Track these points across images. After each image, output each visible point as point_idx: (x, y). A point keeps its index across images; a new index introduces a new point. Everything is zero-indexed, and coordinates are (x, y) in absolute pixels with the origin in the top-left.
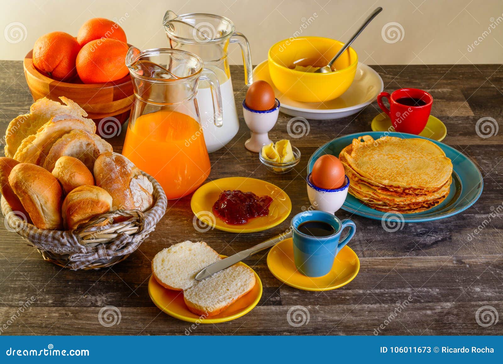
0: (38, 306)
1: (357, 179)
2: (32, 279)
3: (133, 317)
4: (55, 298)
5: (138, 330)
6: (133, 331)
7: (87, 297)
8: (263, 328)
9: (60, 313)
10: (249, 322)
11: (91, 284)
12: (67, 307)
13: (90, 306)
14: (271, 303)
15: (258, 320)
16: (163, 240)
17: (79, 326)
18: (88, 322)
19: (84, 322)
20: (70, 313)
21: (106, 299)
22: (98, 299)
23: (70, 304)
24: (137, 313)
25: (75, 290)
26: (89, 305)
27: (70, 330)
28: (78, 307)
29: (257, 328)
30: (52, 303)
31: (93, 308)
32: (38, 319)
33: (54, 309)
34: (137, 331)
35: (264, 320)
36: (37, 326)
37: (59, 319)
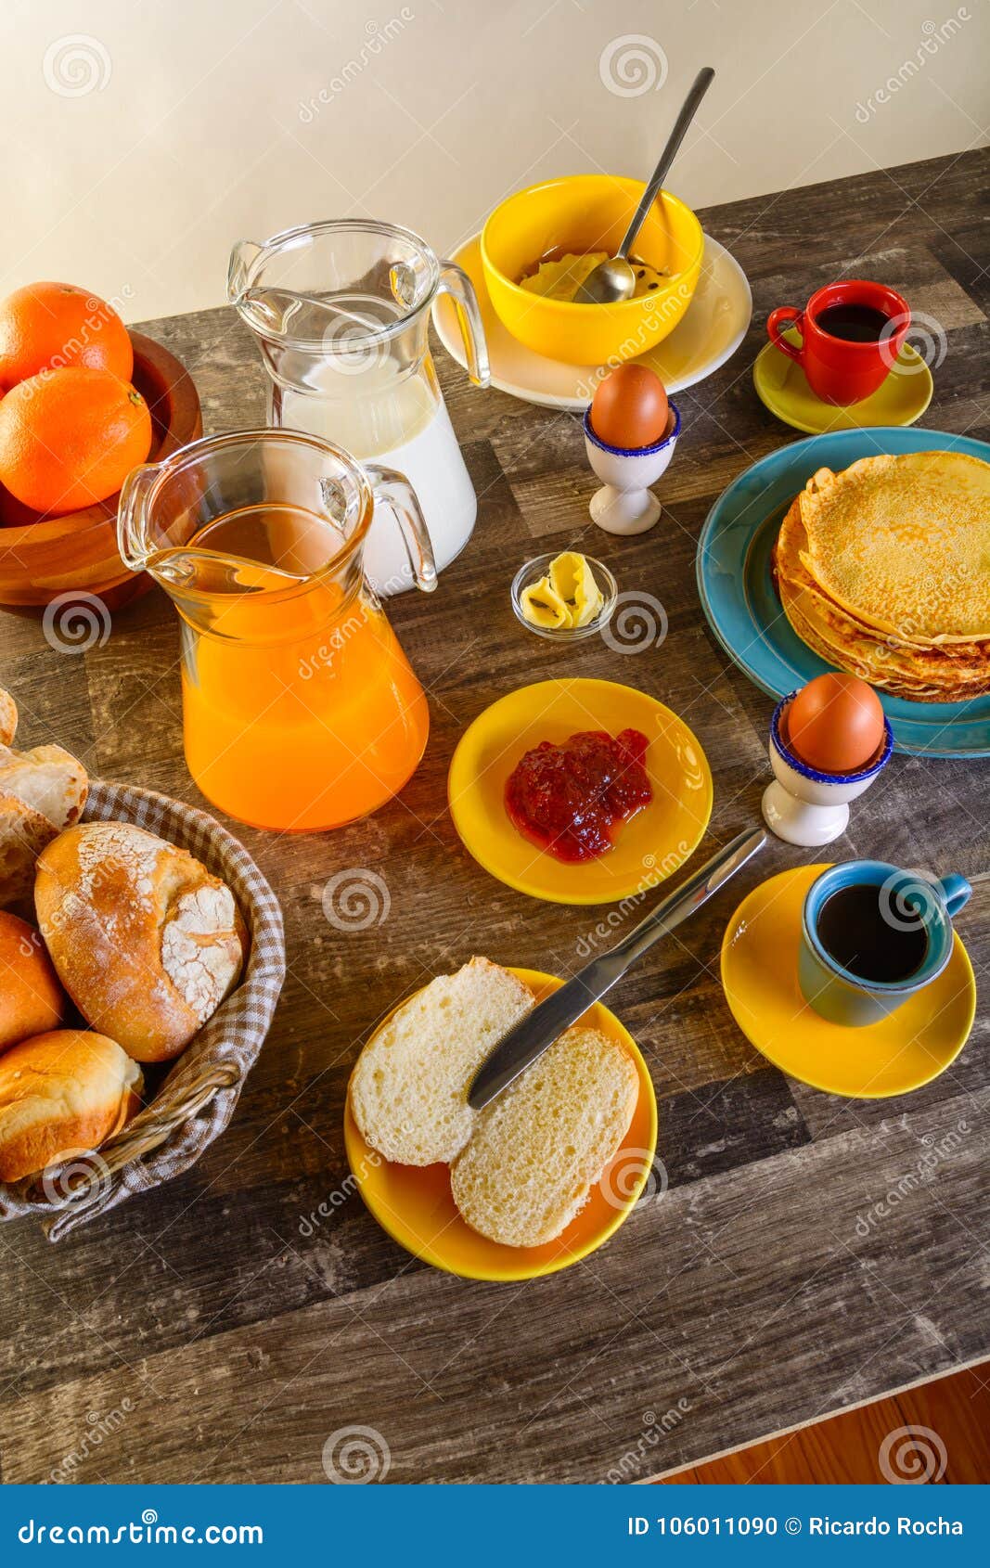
0: (162, 1348)
1: (846, 630)
2: (116, 1226)
3: (437, 1314)
4: (202, 1291)
5: (469, 1370)
6: (457, 1379)
7: (288, 1262)
8: (796, 1259)
9: (232, 1362)
10: (752, 1239)
11: (283, 1195)
12: (246, 1324)
13: (308, 1302)
14: (783, 1138)
15: (773, 1225)
16: (424, 951)
17: (303, 1407)
18: (324, 1379)
19: (311, 1382)
20: (260, 1350)
21: (342, 1252)
22: (323, 1260)
23: (250, 1309)
24: (447, 1293)
25: (248, 1239)
26: (303, 1297)
27: (280, 1432)
28: (276, 1315)
29: (784, 1262)
30: (200, 1320)
31: (319, 1305)
32: (179, 1407)
33: (211, 1344)
34: (469, 1376)
35: (788, 1220)
36: (181, 1446)
37: (235, 1389)
